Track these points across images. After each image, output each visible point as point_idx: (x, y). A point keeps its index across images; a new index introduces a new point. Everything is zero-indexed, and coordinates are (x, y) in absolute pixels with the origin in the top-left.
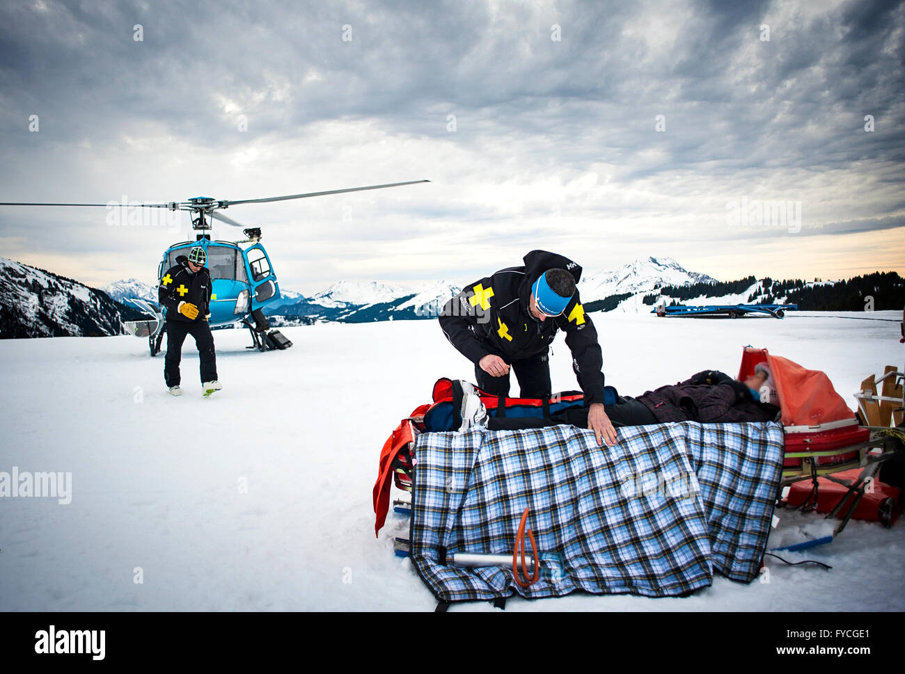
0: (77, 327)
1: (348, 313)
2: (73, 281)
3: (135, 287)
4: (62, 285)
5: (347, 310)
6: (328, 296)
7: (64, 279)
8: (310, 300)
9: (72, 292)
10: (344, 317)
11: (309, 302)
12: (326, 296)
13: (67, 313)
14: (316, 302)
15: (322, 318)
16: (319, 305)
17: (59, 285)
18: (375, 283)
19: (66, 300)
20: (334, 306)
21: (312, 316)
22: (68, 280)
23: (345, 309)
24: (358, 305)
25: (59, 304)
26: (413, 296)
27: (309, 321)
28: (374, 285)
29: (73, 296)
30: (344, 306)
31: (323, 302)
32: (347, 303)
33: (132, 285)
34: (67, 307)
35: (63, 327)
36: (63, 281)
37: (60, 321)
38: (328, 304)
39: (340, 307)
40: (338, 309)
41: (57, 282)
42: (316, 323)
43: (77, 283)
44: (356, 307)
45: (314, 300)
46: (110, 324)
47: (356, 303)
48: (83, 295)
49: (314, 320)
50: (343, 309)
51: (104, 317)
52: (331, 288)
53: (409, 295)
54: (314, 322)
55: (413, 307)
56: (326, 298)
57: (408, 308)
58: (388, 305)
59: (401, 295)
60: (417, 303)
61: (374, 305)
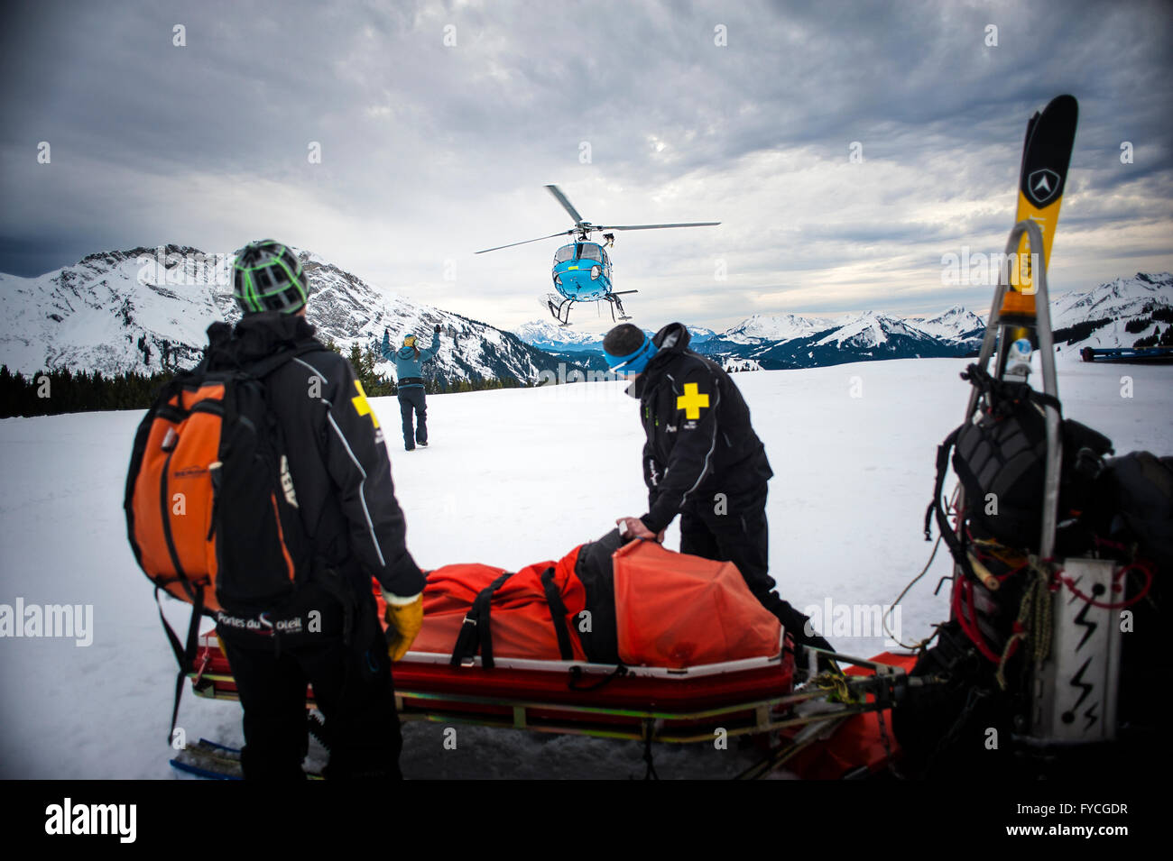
0: (490, 370)
1: (763, 350)
2: (484, 325)
3: (544, 328)
4: (475, 329)
5: (762, 347)
6: (740, 332)
7: (476, 322)
8: (722, 336)
9: (484, 336)
10: (758, 354)
11: (720, 339)
12: (738, 332)
13: (481, 356)
14: (729, 339)
15: (734, 355)
16: (731, 342)
17: (472, 329)
18: (792, 316)
19: (479, 343)
20: (747, 343)
21: (724, 354)
22: (480, 323)
23: (760, 346)
24: (773, 340)
25: (472, 348)
26: (839, 328)
28: (791, 319)
29: (485, 340)
30: (758, 342)
31: (735, 338)
32: (762, 339)
33: (541, 326)
34: (481, 350)
35: (477, 370)
36: (476, 325)
37: (474, 364)
38: (740, 340)
39: (754, 343)
40: (752, 346)
41: (470, 326)
42: (728, 361)
43: (488, 326)
44: (772, 344)
45: (726, 337)
46: (520, 366)
47: (771, 339)
48: (494, 338)
49: (726, 358)
50: (757, 346)
51: (515, 359)
52: (743, 323)
53: (830, 328)
54: (726, 360)
55: (836, 341)
56: (738, 334)
57: (830, 342)
58: (806, 340)
59: (822, 329)
60: (840, 337)
61: (791, 341)
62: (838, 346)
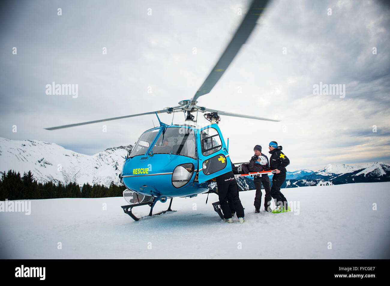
1: (333, 178)
5: (333, 177)
6: (324, 171)
8: (317, 173)
10: (331, 179)
11: (316, 174)
12: (323, 171)
14: (319, 174)
15: (322, 180)
16: (320, 175)
18: (344, 165)
20: (327, 175)
21: (318, 179)
23: (332, 176)
26: (364, 169)
27: (317, 181)
28: (344, 166)
30: (331, 175)
31: (322, 173)
32: (332, 174)
38: (324, 174)
39: (329, 175)
42: (320, 182)
44: (337, 175)
45: (318, 173)
46: (242, 184)
47: (336, 173)
49: (319, 181)
50: (331, 176)
51: (240, 182)
52: (325, 168)
53: (360, 169)
54: (319, 182)
55: (364, 174)
56: (323, 172)
57: (361, 175)
58: (351, 174)
59: (357, 169)
60: (365, 172)
61: (345, 174)
62: (365, 176)
